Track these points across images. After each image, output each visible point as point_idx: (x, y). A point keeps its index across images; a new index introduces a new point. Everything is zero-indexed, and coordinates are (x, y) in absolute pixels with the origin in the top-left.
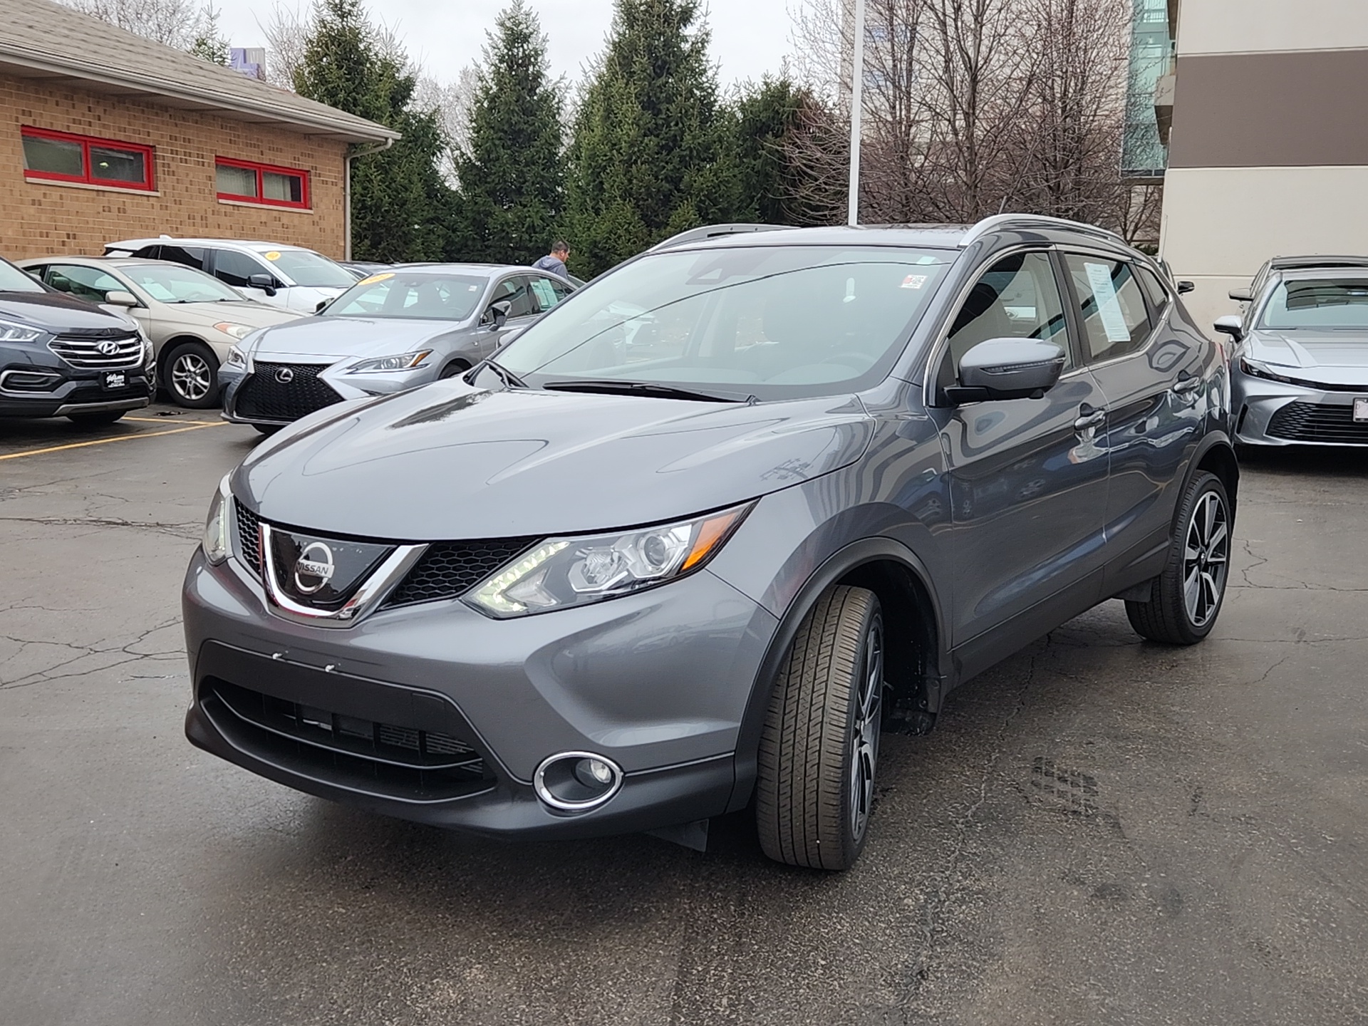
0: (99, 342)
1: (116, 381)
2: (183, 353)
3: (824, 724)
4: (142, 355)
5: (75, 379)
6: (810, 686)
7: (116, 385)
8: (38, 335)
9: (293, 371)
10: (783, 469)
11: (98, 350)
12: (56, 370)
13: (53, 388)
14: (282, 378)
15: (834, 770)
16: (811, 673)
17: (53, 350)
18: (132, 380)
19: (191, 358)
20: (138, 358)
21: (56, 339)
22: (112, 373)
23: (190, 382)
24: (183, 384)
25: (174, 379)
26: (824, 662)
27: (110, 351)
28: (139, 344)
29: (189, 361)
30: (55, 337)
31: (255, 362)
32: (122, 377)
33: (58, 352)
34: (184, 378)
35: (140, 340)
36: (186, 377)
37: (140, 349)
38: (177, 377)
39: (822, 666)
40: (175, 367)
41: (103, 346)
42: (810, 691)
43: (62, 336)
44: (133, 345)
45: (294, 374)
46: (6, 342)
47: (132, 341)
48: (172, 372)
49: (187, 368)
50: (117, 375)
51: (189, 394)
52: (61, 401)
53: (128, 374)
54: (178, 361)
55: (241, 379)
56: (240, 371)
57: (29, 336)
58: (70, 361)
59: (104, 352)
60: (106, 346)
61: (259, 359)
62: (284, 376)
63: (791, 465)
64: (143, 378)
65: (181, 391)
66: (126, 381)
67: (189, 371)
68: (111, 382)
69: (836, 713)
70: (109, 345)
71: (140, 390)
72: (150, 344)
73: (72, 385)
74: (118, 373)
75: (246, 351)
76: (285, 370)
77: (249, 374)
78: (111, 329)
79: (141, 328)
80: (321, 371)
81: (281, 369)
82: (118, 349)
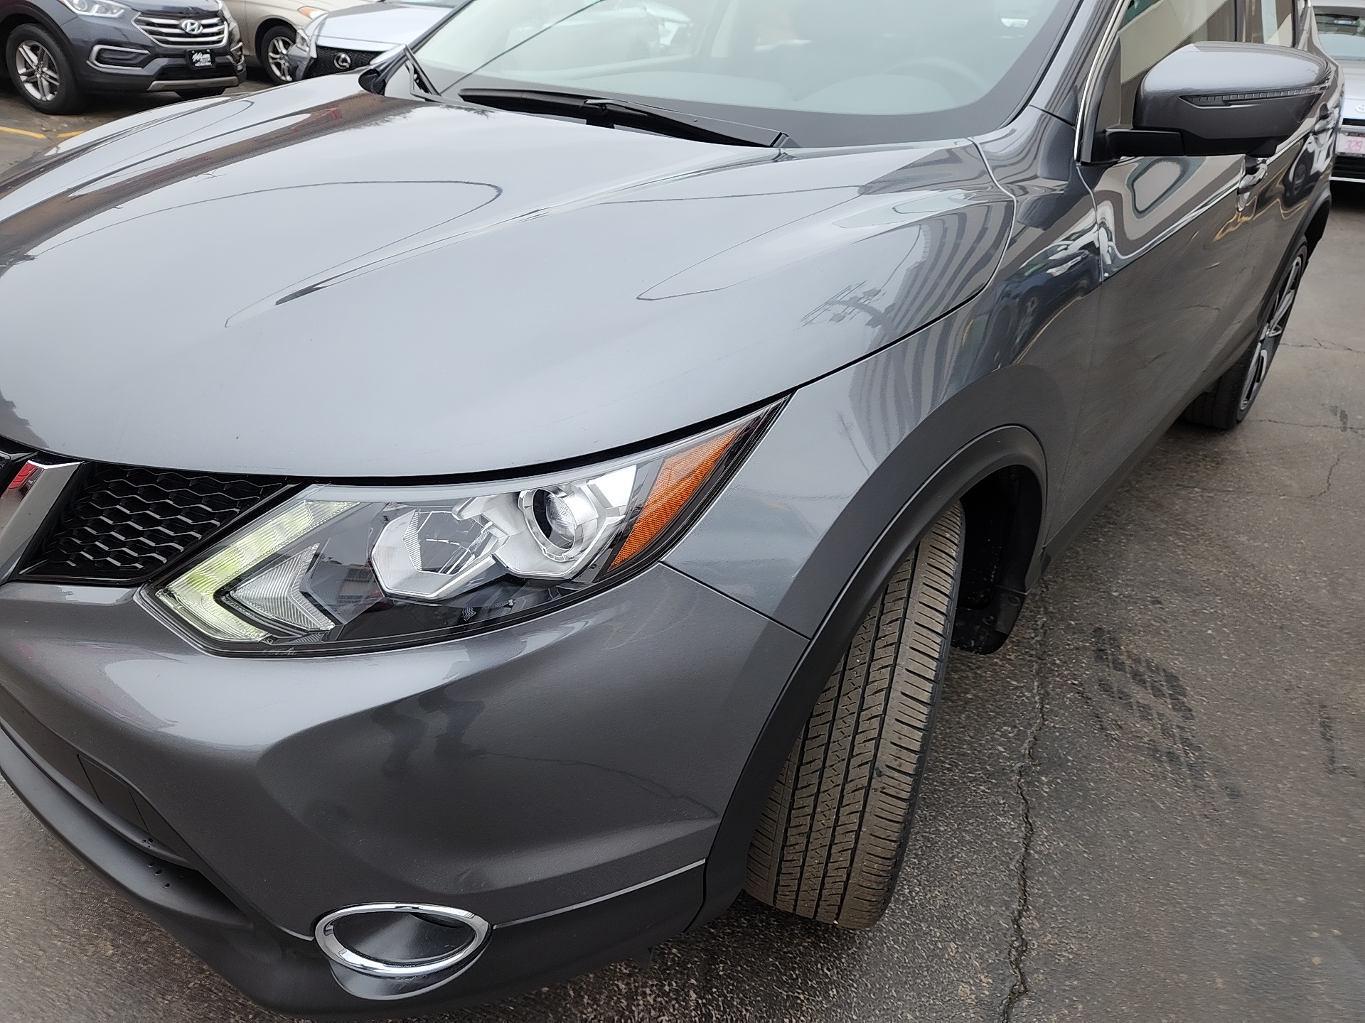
0: (181, 21)
1: (203, 60)
2: (276, 35)
3: (872, 792)
4: (226, 35)
5: (165, 56)
6: (852, 721)
7: (202, 65)
8: (122, 11)
9: (350, 57)
10: (839, 302)
11: (182, 29)
12: (144, 47)
13: (142, 64)
14: (341, 64)
15: (880, 861)
16: (856, 695)
17: (138, 27)
18: (219, 60)
19: (283, 41)
20: (223, 38)
21: (140, 16)
22: (198, 52)
23: (284, 64)
24: (278, 66)
25: (271, 61)
26: (880, 677)
27: (193, 30)
28: (223, 24)
29: (281, 43)
30: (140, 13)
31: (319, 47)
32: (208, 56)
33: (146, 30)
34: (278, 60)
35: (223, 20)
36: (280, 58)
37: (224, 28)
38: (273, 59)
39: (876, 686)
40: (270, 49)
41: (187, 24)
42: (851, 731)
43: (144, 13)
44: (216, 25)
45: (351, 60)
46: (93, 16)
47: (215, 20)
48: (268, 53)
49: (280, 51)
50: (203, 54)
51: (284, 75)
52: (150, 78)
53: (214, 54)
54: (271, 43)
55: (305, 63)
56: (305, 54)
57: (115, 11)
58: (155, 39)
59: (187, 31)
60: (189, 24)
61: (322, 42)
62: (342, 62)
63: (852, 295)
64: (229, 57)
65: (278, 73)
66: (212, 61)
67: (282, 53)
68: (197, 61)
69: (896, 775)
70: (192, 24)
71: (228, 69)
72: (234, 25)
73: (162, 62)
74: (204, 52)
75: (310, 34)
76: (343, 56)
77: (312, 58)
78: (193, 8)
79: (226, 8)
80: (374, 57)
81: (339, 54)
82: (201, 28)
